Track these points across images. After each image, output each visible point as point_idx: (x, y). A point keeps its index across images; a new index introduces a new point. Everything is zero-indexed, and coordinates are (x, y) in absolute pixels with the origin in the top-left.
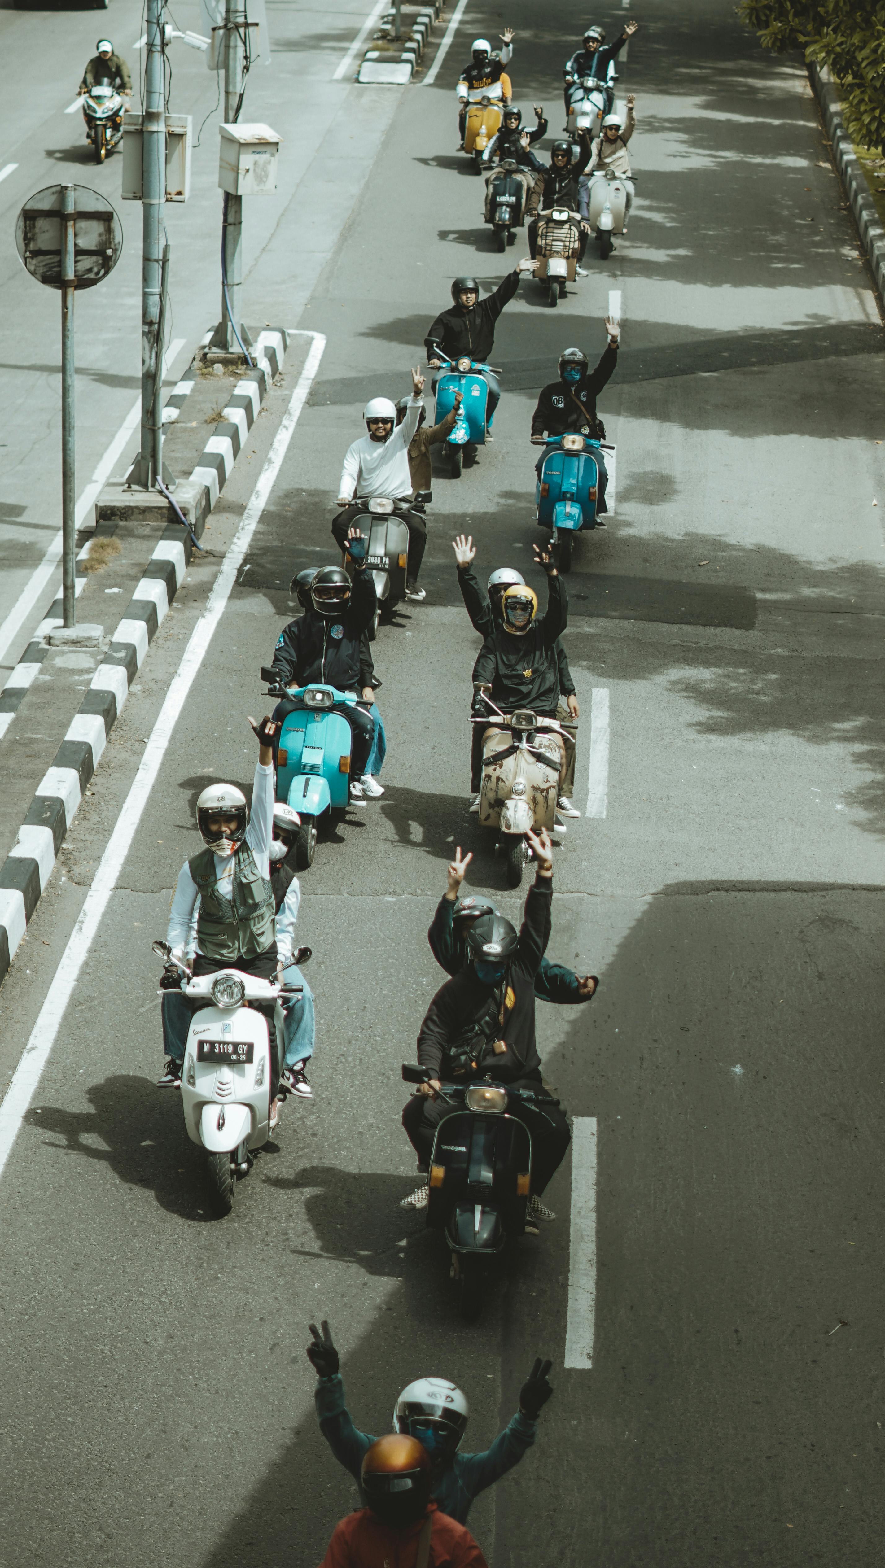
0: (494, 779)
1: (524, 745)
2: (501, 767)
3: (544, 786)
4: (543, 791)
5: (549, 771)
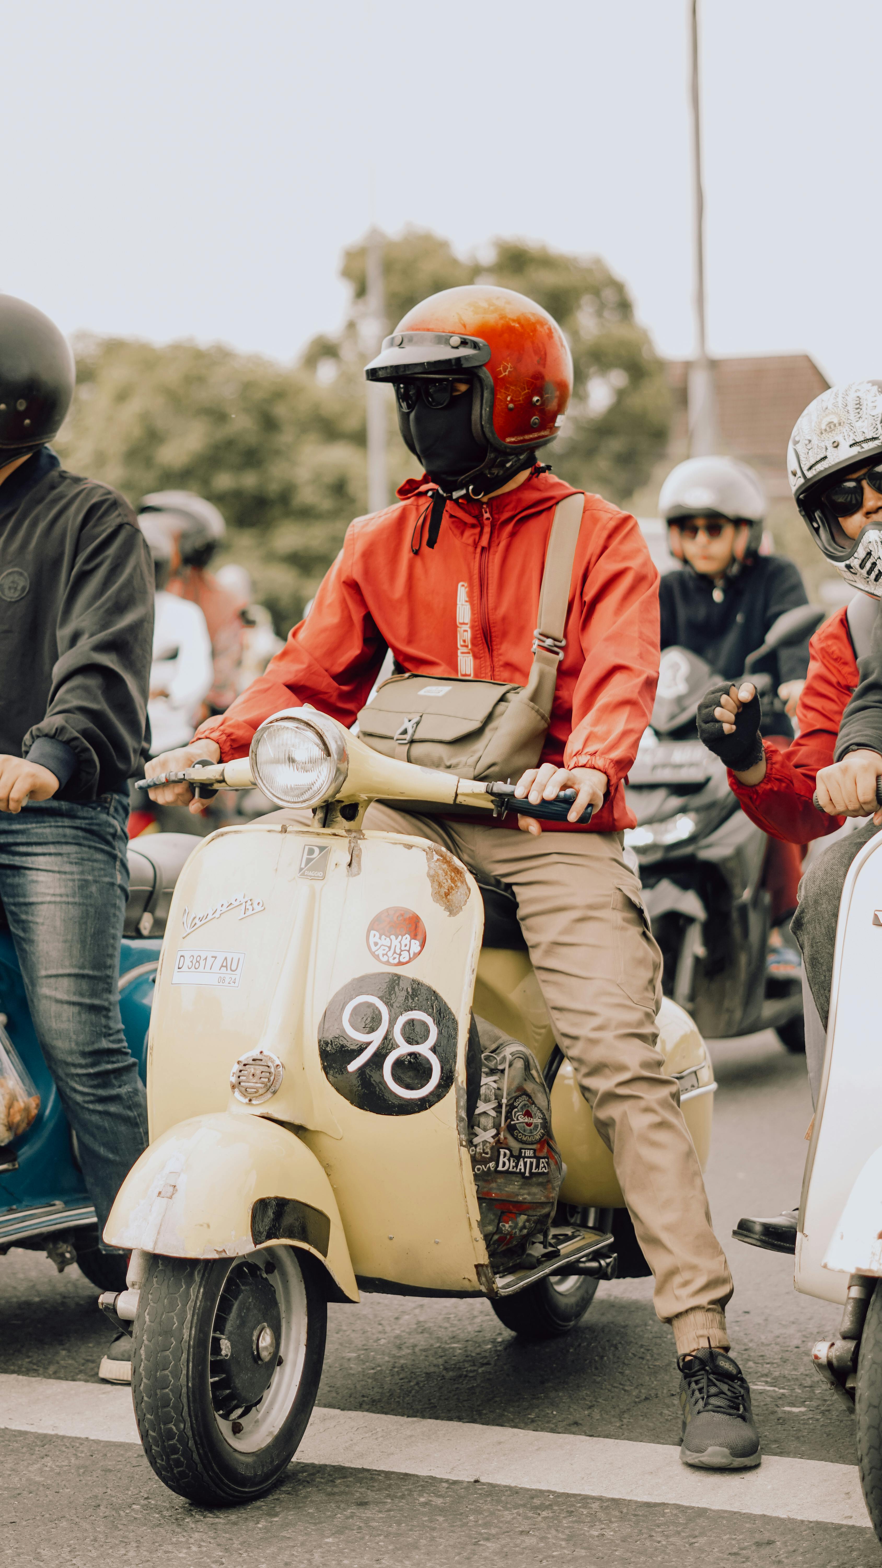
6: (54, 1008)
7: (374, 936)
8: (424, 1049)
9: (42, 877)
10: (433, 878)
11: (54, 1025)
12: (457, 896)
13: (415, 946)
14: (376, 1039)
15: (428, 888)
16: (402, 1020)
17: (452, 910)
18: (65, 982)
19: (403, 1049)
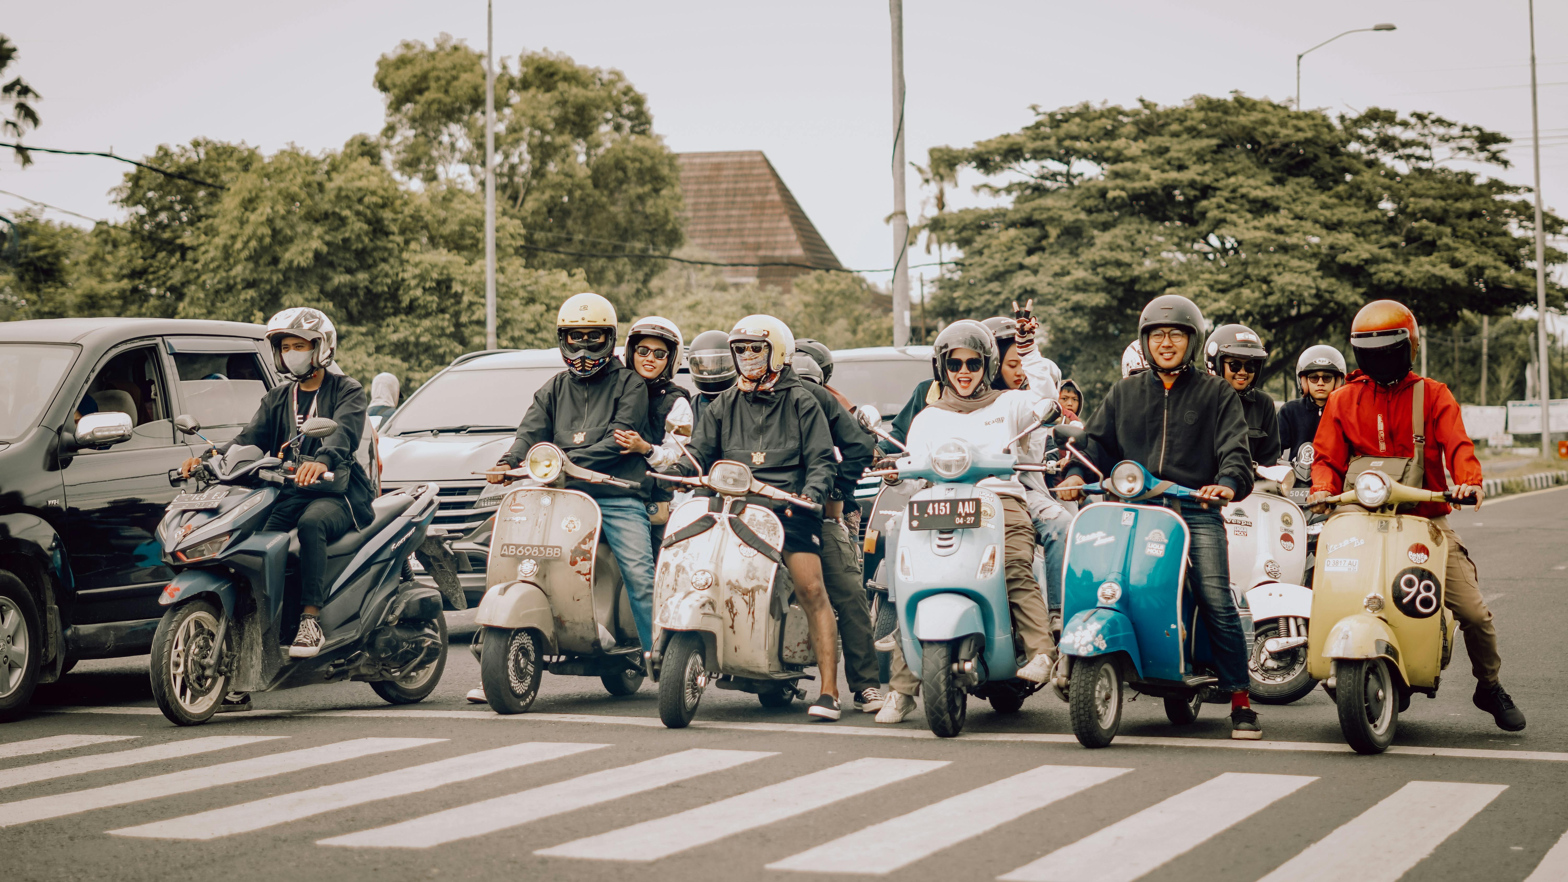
0: (672, 569)
1: (723, 517)
2: (685, 550)
3: (749, 585)
4: (745, 593)
5: (760, 559)
6: (1211, 590)
7: (1411, 553)
8: (1431, 594)
9: (1202, 537)
10: (1430, 532)
11: (1212, 596)
12: (1439, 539)
13: (1426, 557)
14: (1413, 590)
15: (1428, 536)
16: (1423, 584)
17: (1438, 544)
18: (1215, 580)
19: (1424, 594)
